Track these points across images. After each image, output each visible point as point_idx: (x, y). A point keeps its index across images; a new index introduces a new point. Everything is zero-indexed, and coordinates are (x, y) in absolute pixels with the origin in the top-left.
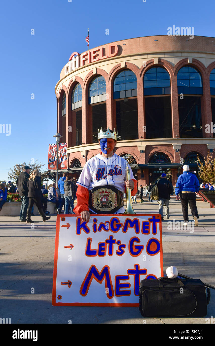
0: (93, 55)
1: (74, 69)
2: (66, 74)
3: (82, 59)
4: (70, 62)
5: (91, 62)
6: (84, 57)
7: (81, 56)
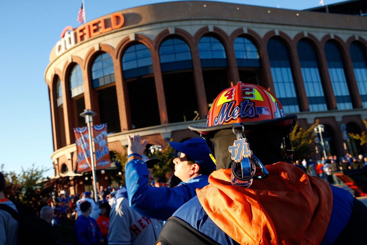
0: (93, 28)
1: (69, 47)
2: (58, 54)
3: (79, 34)
4: (63, 40)
5: (90, 36)
6: (81, 31)
7: (77, 31)
